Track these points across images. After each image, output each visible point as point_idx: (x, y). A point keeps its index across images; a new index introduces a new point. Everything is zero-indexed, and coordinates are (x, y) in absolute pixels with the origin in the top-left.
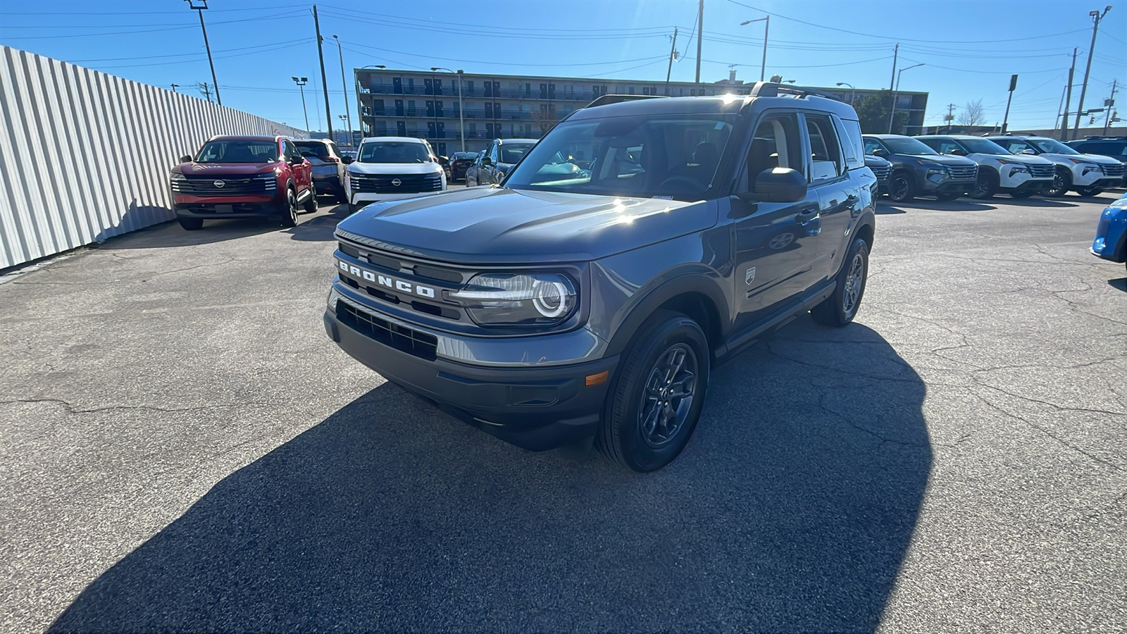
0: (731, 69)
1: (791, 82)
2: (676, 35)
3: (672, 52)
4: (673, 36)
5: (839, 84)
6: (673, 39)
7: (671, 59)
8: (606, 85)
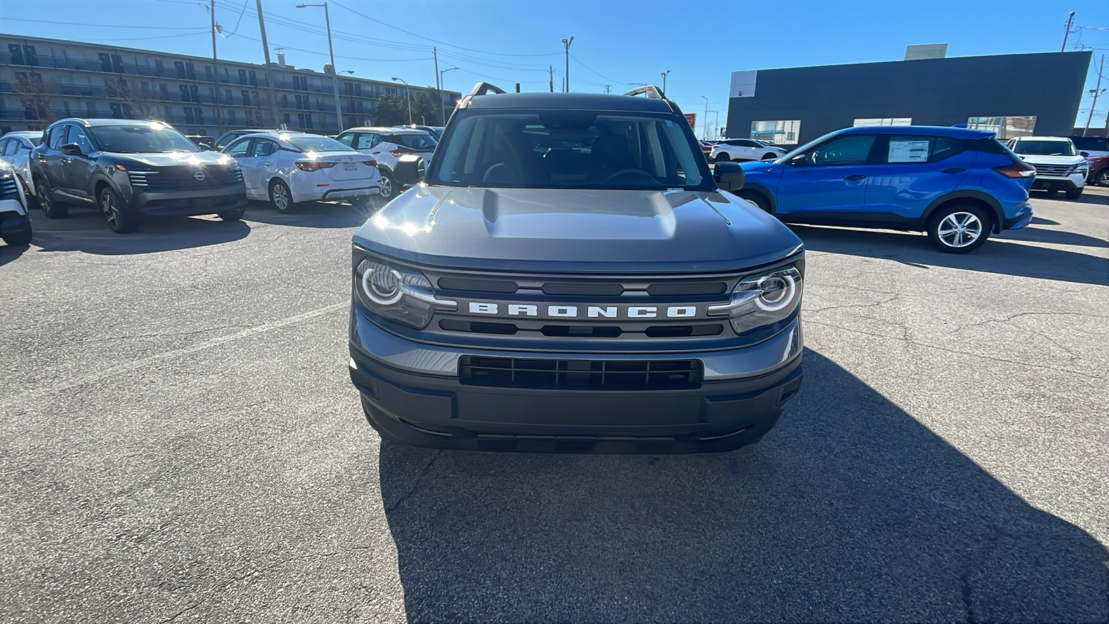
0: (277, 52)
1: (351, 72)
2: (213, 5)
3: (213, 26)
4: (210, 7)
5: (394, 79)
6: (210, 10)
7: (213, 32)
8: (118, 54)
